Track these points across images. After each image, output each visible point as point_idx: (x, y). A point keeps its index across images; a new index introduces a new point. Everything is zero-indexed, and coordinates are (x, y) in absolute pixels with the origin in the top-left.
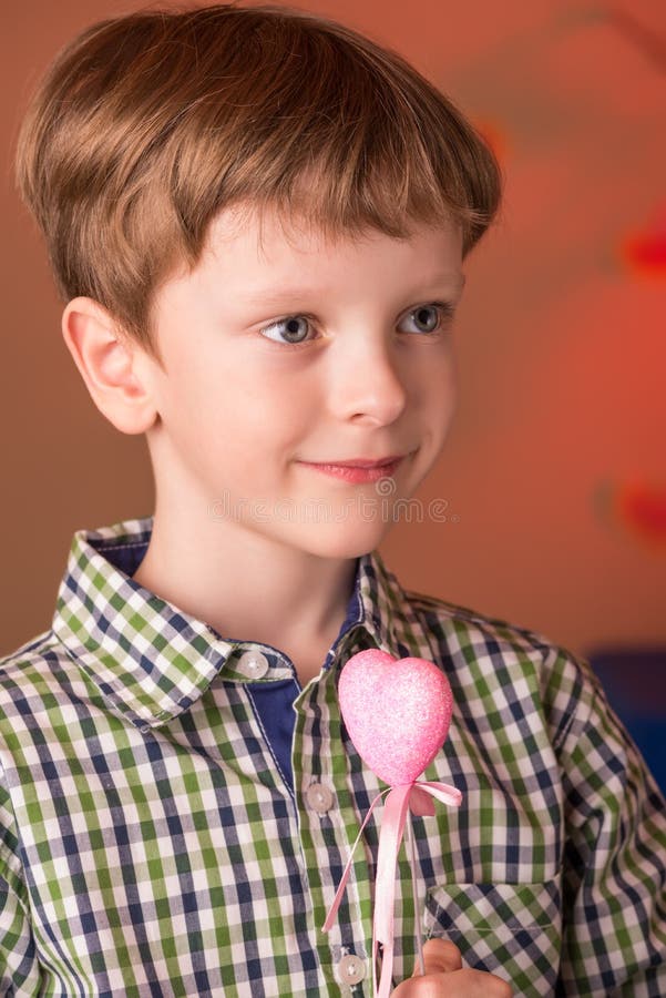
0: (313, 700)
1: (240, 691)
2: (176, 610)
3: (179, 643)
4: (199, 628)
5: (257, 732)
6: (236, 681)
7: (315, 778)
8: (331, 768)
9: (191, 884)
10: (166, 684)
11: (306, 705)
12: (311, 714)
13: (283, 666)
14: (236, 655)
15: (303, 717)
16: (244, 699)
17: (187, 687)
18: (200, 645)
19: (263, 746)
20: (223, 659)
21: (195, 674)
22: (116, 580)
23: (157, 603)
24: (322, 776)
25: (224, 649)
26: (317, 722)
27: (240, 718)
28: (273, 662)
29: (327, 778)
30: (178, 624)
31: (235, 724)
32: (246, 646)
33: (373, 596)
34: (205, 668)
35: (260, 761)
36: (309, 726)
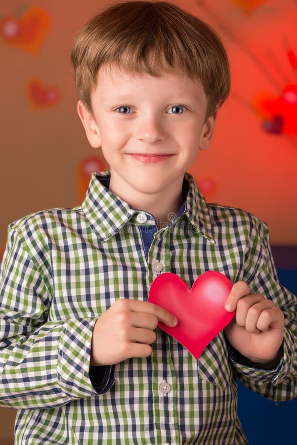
0: (161, 234)
1: (137, 228)
2: (119, 199)
3: (118, 210)
4: (125, 205)
5: (141, 243)
6: (136, 224)
7: (157, 261)
8: (164, 259)
9: (108, 289)
10: (111, 223)
11: (158, 236)
12: (159, 239)
13: (152, 220)
14: (136, 215)
15: (156, 240)
16: (138, 231)
17: (118, 225)
18: (124, 210)
19: (141, 248)
20: (131, 216)
21: (121, 220)
22: (102, 189)
23: (113, 196)
24: (161, 261)
25: (131, 212)
26: (161, 242)
27: (136, 238)
28: (148, 218)
29: (163, 262)
30: (119, 203)
31: (134, 240)
32: (139, 212)
33: (191, 204)
34: (125, 218)
35: (140, 254)
36: (157, 243)
